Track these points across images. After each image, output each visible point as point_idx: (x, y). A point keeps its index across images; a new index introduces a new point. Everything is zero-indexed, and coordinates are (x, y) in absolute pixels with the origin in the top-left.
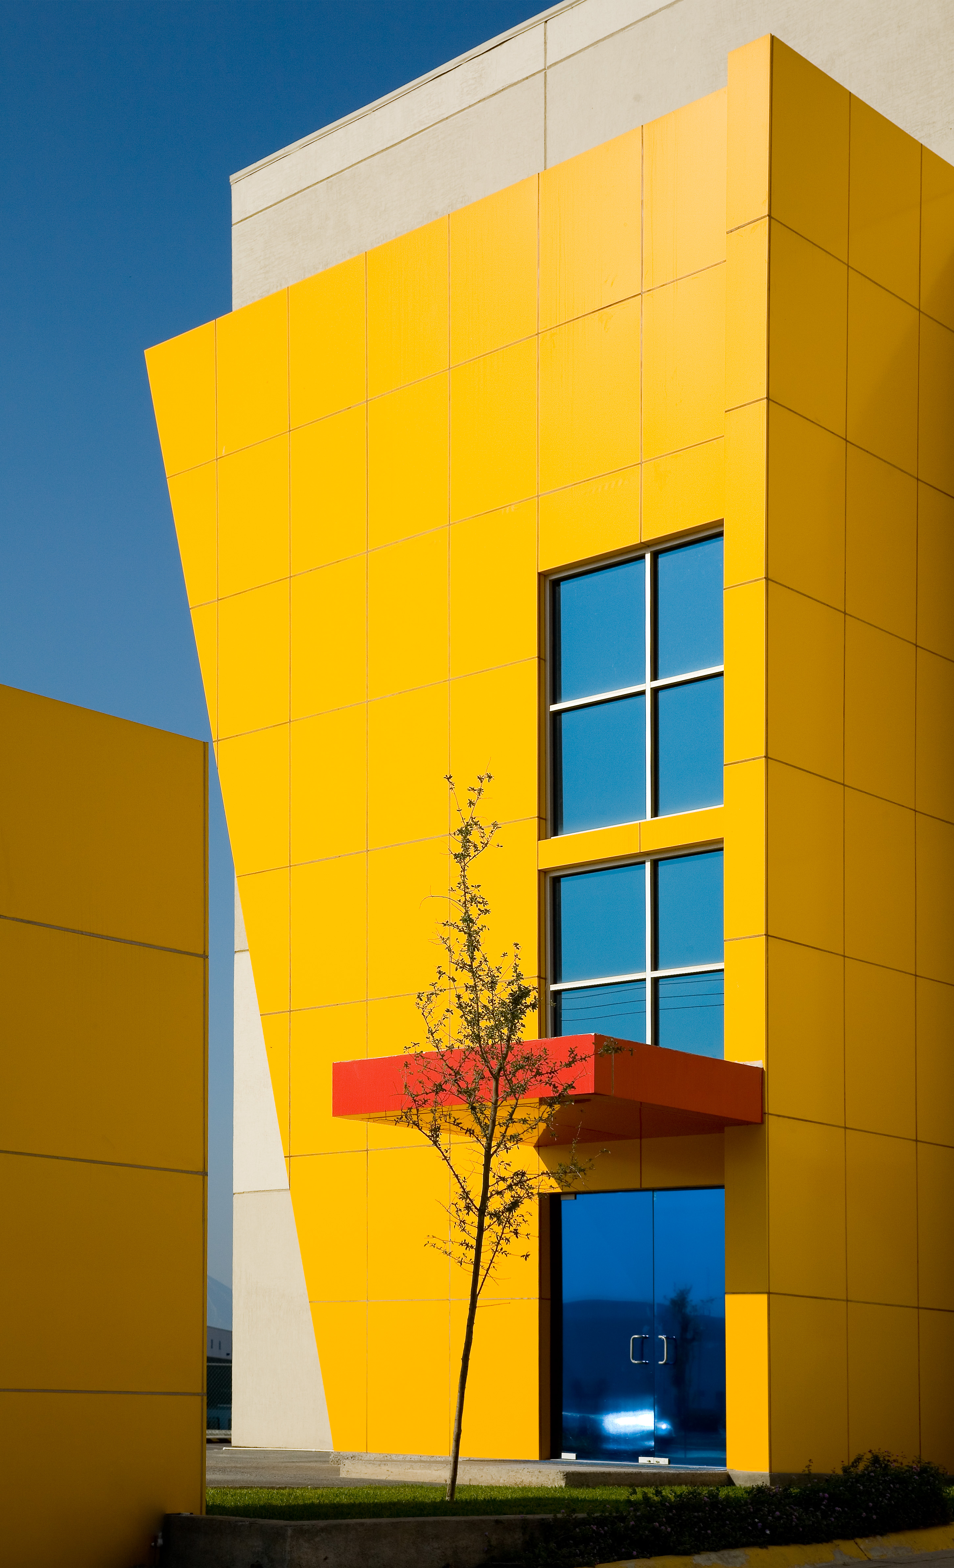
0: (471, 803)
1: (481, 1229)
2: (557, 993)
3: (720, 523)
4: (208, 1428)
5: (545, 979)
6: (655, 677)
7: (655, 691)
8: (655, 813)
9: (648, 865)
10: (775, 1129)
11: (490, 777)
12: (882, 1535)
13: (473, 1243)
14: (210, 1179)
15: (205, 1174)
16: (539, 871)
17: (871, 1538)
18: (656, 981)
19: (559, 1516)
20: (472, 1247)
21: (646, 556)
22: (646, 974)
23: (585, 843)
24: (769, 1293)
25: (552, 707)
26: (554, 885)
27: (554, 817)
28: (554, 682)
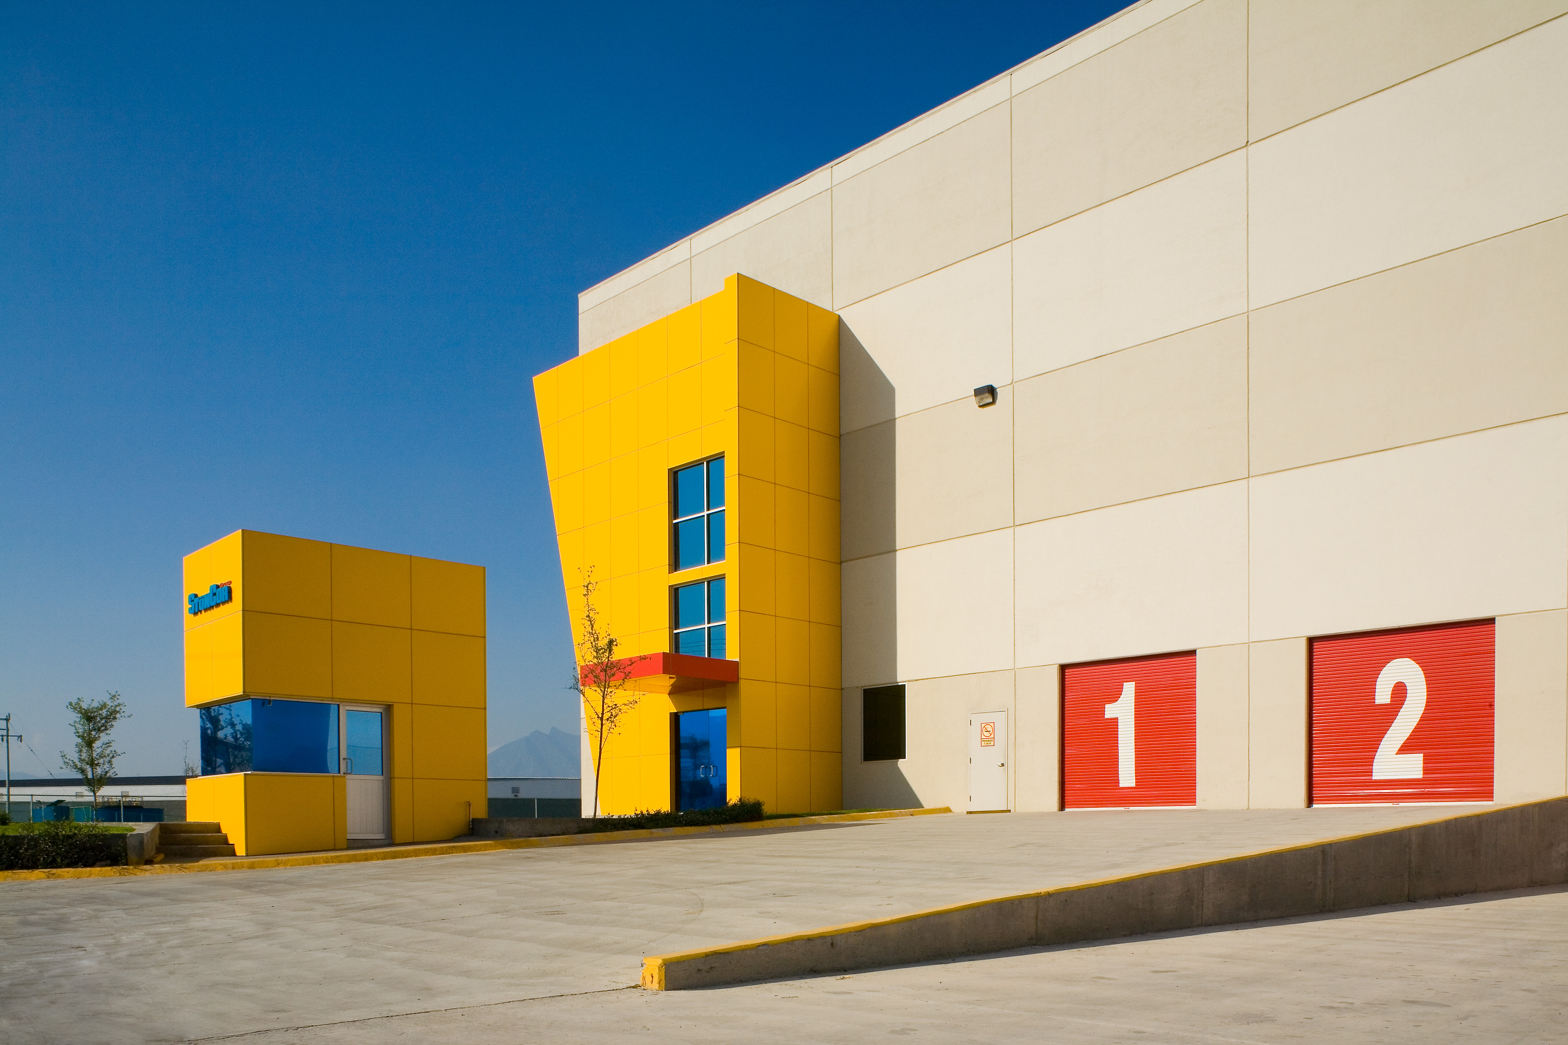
0: (589, 576)
1: (602, 725)
2: (676, 634)
3: (723, 452)
5: (672, 628)
6: (708, 510)
7: (708, 515)
8: (709, 562)
9: (706, 583)
10: (743, 685)
11: (594, 567)
13: (600, 730)
14: (487, 710)
15: (485, 709)
16: (669, 586)
18: (709, 628)
21: (705, 463)
22: (706, 626)
23: (685, 575)
24: (741, 746)
25: (674, 521)
26: (675, 592)
27: (675, 564)
28: (675, 511)
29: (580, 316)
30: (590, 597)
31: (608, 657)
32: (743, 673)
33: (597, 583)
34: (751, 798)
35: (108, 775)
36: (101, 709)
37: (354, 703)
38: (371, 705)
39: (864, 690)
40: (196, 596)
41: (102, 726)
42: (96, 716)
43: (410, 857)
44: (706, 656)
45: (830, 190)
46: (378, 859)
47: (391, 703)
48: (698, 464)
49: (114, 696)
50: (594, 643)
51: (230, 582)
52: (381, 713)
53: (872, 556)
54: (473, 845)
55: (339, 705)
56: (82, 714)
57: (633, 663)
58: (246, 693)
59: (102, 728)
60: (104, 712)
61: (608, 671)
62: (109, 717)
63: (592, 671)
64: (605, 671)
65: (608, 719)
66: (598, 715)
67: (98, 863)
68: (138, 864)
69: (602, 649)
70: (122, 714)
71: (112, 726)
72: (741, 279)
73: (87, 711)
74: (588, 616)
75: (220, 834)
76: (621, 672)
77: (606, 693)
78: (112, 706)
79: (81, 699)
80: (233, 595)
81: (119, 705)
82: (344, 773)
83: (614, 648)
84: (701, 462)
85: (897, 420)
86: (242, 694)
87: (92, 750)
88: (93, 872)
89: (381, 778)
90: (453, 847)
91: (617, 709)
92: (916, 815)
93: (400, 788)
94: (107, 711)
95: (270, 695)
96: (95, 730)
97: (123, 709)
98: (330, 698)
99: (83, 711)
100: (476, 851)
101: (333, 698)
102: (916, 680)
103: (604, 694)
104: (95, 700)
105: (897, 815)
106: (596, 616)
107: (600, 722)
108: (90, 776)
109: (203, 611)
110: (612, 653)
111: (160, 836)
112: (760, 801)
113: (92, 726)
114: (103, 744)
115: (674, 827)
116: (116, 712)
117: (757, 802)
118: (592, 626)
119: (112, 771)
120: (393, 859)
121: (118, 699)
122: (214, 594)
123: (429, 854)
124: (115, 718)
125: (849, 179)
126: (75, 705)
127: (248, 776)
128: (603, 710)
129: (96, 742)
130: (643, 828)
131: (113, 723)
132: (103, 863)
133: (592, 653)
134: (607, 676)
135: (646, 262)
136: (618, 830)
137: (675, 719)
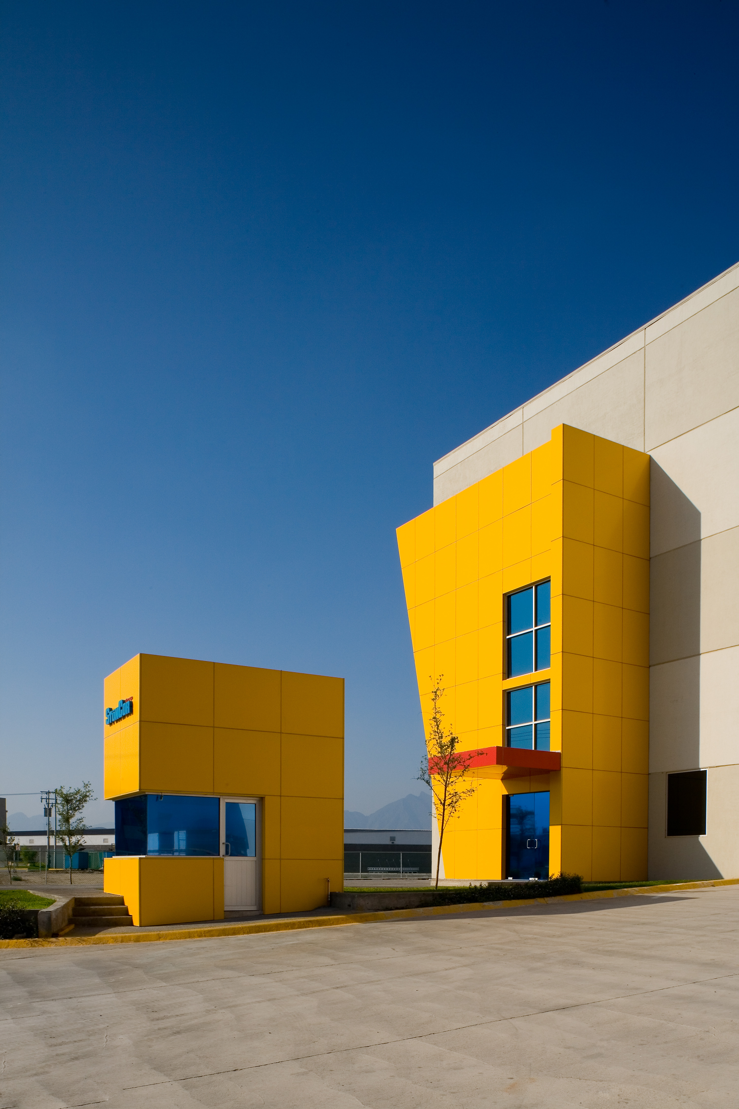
0: (438, 683)
1: (444, 810)
2: (508, 730)
3: (550, 577)
4: (344, 872)
5: (505, 725)
6: (536, 626)
7: (536, 631)
8: (536, 670)
9: (533, 687)
10: (566, 774)
11: (443, 675)
12: (554, 896)
13: (442, 814)
15: (343, 799)
16: (503, 690)
17: (550, 898)
18: (536, 724)
19: (444, 892)
20: (441, 815)
21: (534, 587)
22: (533, 723)
23: (516, 681)
24: (562, 825)
25: (508, 637)
26: (507, 695)
27: (508, 673)
28: (508, 628)
29: (434, 480)
30: (439, 702)
31: (451, 752)
32: (564, 762)
33: (443, 690)
34: (572, 872)
35: (80, 843)
36: (76, 794)
37: (233, 796)
38: (246, 798)
39: (669, 775)
40: (111, 709)
41: (76, 807)
42: (73, 799)
43: (272, 931)
44: (533, 749)
45: (644, 348)
46: (244, 933)
47: (263, 796)
48: (527, 588)
49: (87, 785)
50: (439, 741)
51: (132, 698)
52: (255, 804)
53: (678, 660)
54: (327, 920)
55: (219, 798)
56: (63, 797)
57: (471, 757)
58: (141, 791)
59: (77, 808)
60: (78, 797)
61: (450, 765)
62: (81, 800)
63: (437, 764)
64: (448, 764)
65: (449, 805)
66: (441, 801)
67: (16, 935)
68: (47, 936)
69: (445, 746)
70: (91, 798)
71: (83, 806)
72: (565, 427)
73: (66, 795)
74: (434, 718)
75: (124, 906)
76: (461, 765)
77: (448, 783)
78: (84, 792)
79: (63, 787)
80: (134, 709)
81: (89, 791)
82: (223, 856)
83: (456, 744)
84: (530, 587)
85: (702, 541)
86: (138, 791)
87: (69, 824)
88: (10, 943)
89: (254, 859)
90: (310, 921)
91: (457, 796)
92: (717, 886)
93: (270, 867)
94: (80, 795)
95: (162, 792)
96: (71, 809)
97: (92, 794)
98: (212, 793)
99: (64, 795)
100: (329, 925)
101: (214, 793)
102: (717, 767)
103: (446, 783)
104: (72, 787)
105: (700, 886)
106: (441, 718)
107: (442, 807)
108: (67, 844)
109: (115, 722)
110: (454, 748)
111: (74, 910)
112: (580, 876)
113: (70, 807)
114: (77, 820)
115: (503, 900)
116: (86, 796)
117: (577, 876)
118: (438, 726)
119: (82, 840)
120: (257, 932)
121: (89, 787)
122: (121, 708)
123: (288, 928)
124: (86, 801)
125: (660, 336)
126: (59, 791)
127: (142, 860)
128: (445, 797)
129: (73, 818)
130: (476, 901)
131: (84, 804)
132: (19, 935)
133: (436, 749)
134: (449, 769)
135: (486, 431)
136: (455, 903)
137: (506, 800)
